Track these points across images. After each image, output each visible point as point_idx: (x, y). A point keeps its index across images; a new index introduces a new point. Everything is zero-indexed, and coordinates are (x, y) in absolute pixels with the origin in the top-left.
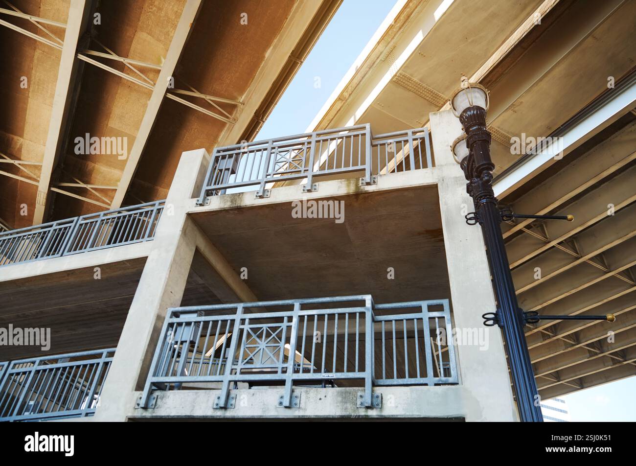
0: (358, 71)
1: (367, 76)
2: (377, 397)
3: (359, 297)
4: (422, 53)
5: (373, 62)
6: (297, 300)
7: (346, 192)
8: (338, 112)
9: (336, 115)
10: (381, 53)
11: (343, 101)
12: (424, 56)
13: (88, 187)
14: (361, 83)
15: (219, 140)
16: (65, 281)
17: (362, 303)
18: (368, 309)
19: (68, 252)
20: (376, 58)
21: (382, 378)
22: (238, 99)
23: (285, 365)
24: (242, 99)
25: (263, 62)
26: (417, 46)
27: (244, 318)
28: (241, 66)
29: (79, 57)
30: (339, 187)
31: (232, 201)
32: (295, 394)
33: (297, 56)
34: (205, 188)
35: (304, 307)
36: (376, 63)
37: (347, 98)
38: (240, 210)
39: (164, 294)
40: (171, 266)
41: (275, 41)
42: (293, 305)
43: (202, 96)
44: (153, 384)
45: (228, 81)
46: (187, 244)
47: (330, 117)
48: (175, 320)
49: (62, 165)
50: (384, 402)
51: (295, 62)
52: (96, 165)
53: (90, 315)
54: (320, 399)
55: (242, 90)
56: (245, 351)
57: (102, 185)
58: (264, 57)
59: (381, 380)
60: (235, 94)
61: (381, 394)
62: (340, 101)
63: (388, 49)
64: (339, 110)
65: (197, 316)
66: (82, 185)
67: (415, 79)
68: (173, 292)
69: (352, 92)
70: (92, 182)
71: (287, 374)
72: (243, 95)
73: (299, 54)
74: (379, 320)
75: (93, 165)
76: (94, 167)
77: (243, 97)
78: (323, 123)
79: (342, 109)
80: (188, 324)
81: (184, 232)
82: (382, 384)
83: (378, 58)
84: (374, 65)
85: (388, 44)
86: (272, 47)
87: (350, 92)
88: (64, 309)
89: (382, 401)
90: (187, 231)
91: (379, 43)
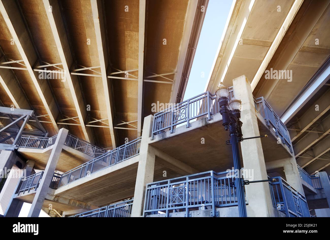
0: (223, 43)
1: (228, 43)
2: (217, 212)
3: (208, 172)
4: (249, 26)
5: (229, 36)
6: (187, 176)
7: (202, 125)
8: (220, 63)
9: (220, 64)
10: (231, 30)
11: (221, 57)
12: (251, 27)
13: (127, 123)
14: (227, 46)
15: (172, 89)
16: (119, 173)
17: (209, 174)
18: (212, 177)
19: (118, 162)
20: (230, 33)
21: (221, 204)
22: (174, 71)
23: (185, 203)
24: (176, 70)
25: (179, 53)
26: (245, 24)
27: (170, 185)
28: (171, 57)
29: (108, 77)
30: (199, 123)
31: (162, 137)
32: (190, 213)
33: (192, 46)
34: (153, 132)
35: (190, 178)
36: (231, 36)
37: (222, 55)
38: (166, 139)
39: (145, 178)
40: (146, 167)
41: (181, 42)
42: (186, 178)
43: (158, 75)
44: (145, 213)
45: (167, 65)
46: (151, 156)
47: (217, 66)
48: (150, 188)
49: (116, 117)
50: (220, 214)
51: (192, 49)
52: (128, 114)
53: (132, 183)
54: (198, 215)
55: (174, 67)
56: (172, 198)
57: (132, 121)
58: (179, 50)
59: (221, 205)
60: (172, 69)
61: (219, 211)
62: (220, 58)
63: (234, 28)
64: (221, 61)
65: (156, 186)
66: (125, 123)
67: (250, 39)
68: (149, 176)
69: (224, 52)
70: (128, 120)
71: (186, 206)
72: (176, 68)
73: (193, 45)
74: (219, 179)
75: (127, 113)
76: (127, 114)
77: (176, 69)
78: (215, 69)
79: (222, 61)
80: (153, 189)
81: (149, 151)
82: (221, 206)
83: (231, 33)
84: (230, 37)
85: (233, 25)
86: (181, 45)
87: (223, 52)
88: (123, 182)
89: (219, 214)
90: (150, 151)
91: (228, 27)
